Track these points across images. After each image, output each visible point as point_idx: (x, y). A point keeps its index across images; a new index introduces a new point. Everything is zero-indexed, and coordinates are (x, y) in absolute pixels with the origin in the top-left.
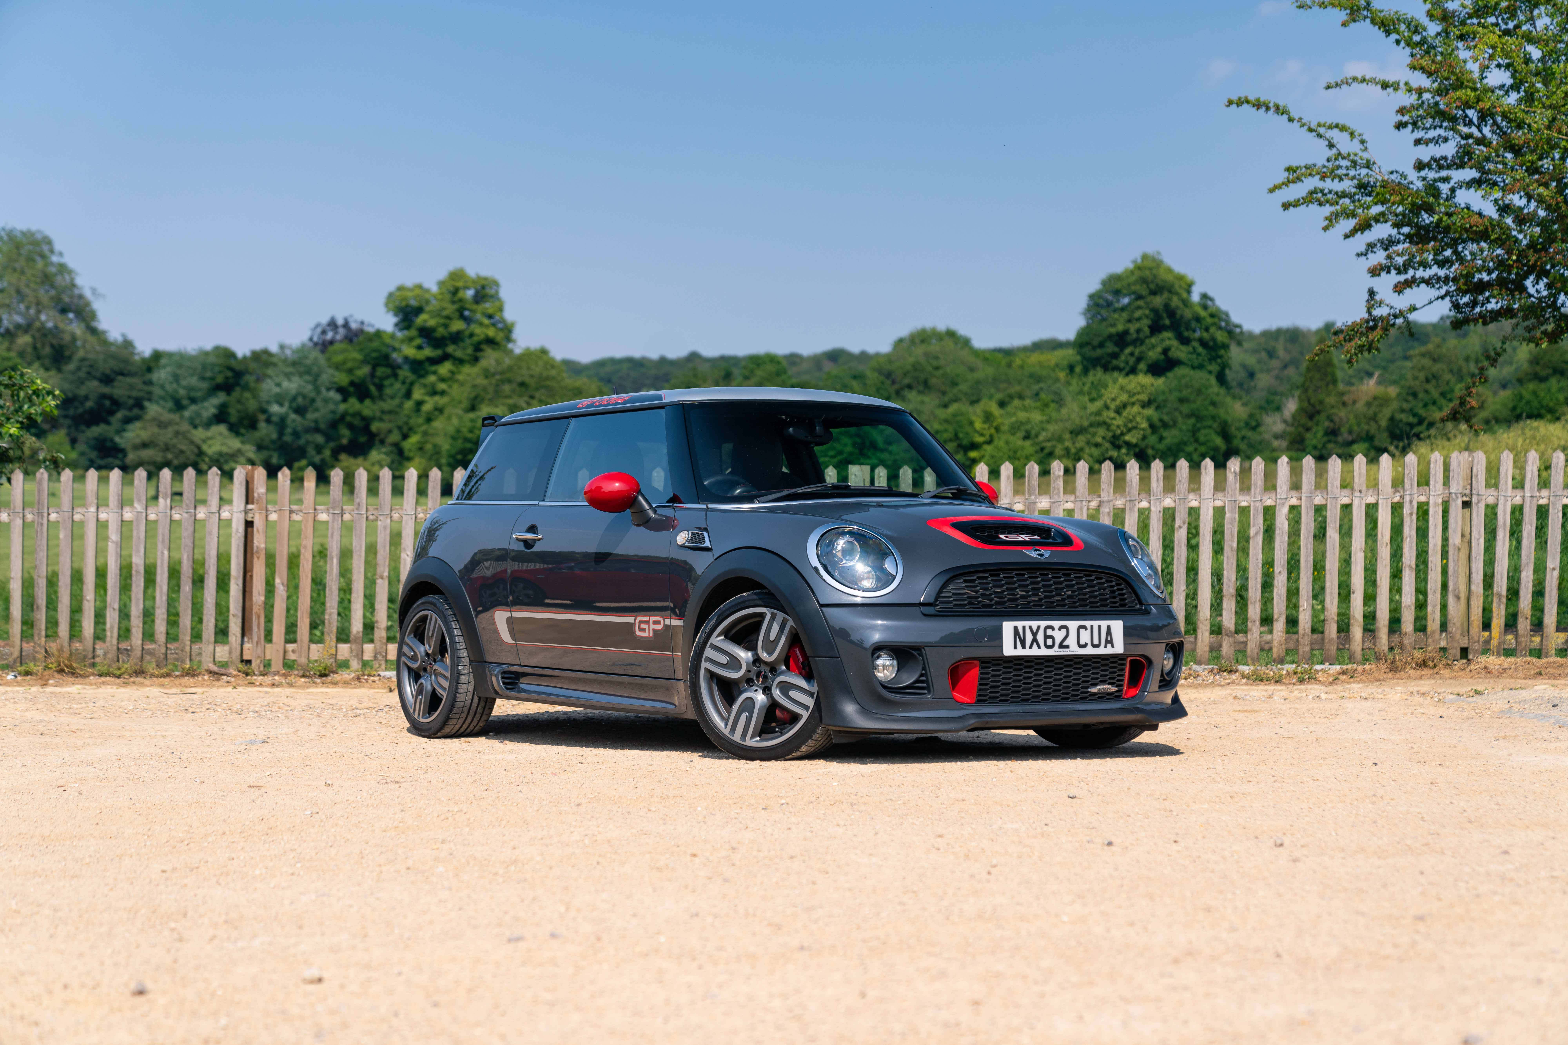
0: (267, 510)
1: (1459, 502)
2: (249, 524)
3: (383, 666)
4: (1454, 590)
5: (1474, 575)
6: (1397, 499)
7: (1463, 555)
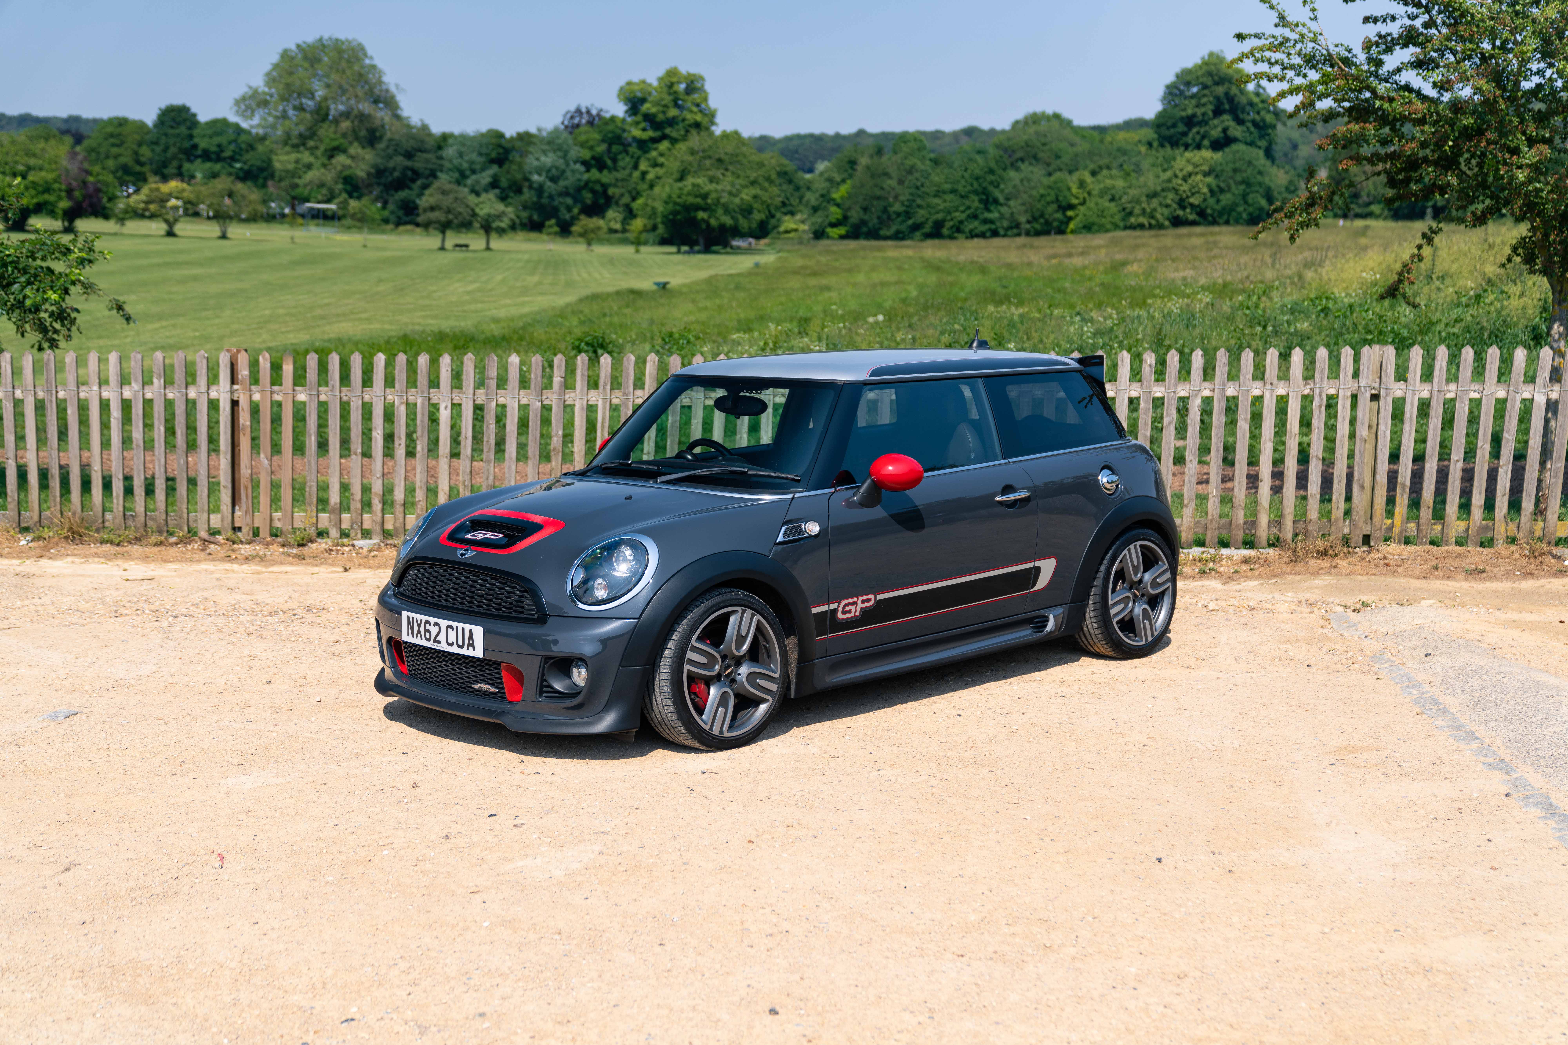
0: (250, 390)
1: (1368, 396)
2: (235, 403)
3: (359, 535)
4: (1359, 480)
5: (1379, 466)
6: (1307, 391)
7: (1370, 446)
